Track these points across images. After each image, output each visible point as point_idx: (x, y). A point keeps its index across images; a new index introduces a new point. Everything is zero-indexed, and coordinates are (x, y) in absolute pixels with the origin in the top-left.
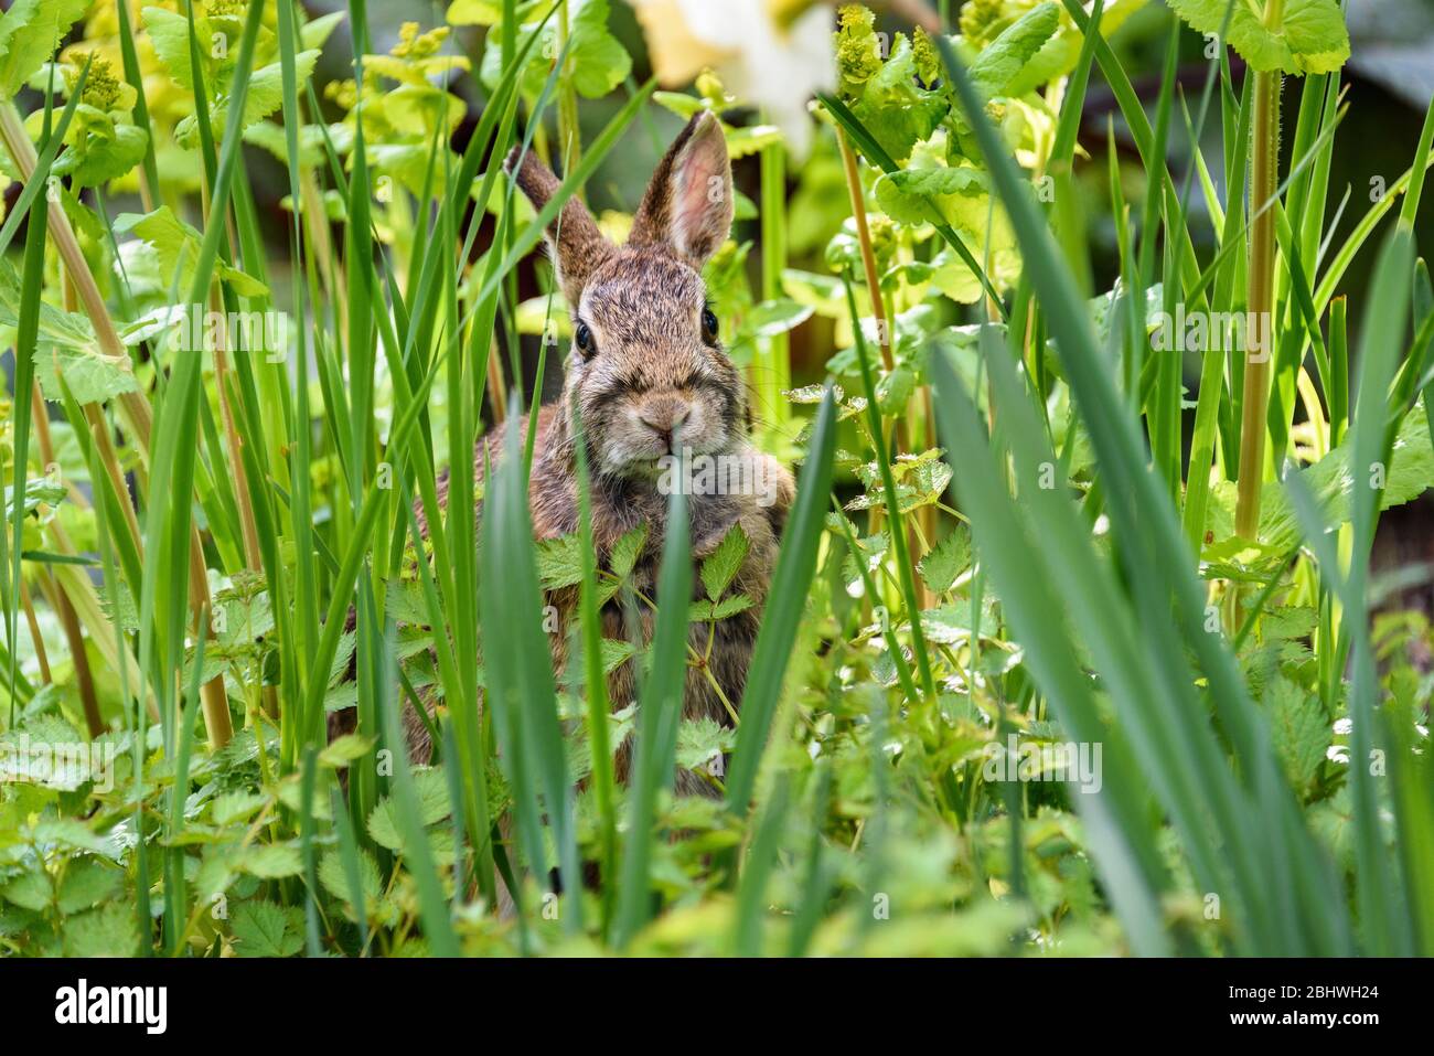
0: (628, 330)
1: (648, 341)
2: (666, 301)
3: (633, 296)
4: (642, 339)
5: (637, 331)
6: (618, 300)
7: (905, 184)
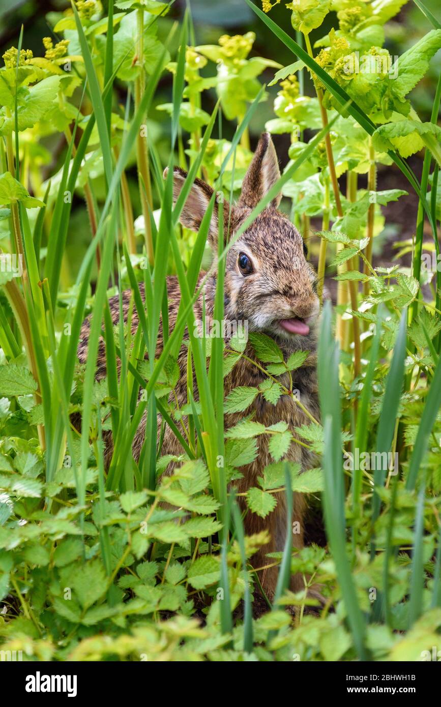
0: (274, 262)
1: (287, 268)
2: (287, 242)
3: (269, 239)
4: (284, 267)
5: (279, 262)
6: (262, 243)
7: (384, 134)
